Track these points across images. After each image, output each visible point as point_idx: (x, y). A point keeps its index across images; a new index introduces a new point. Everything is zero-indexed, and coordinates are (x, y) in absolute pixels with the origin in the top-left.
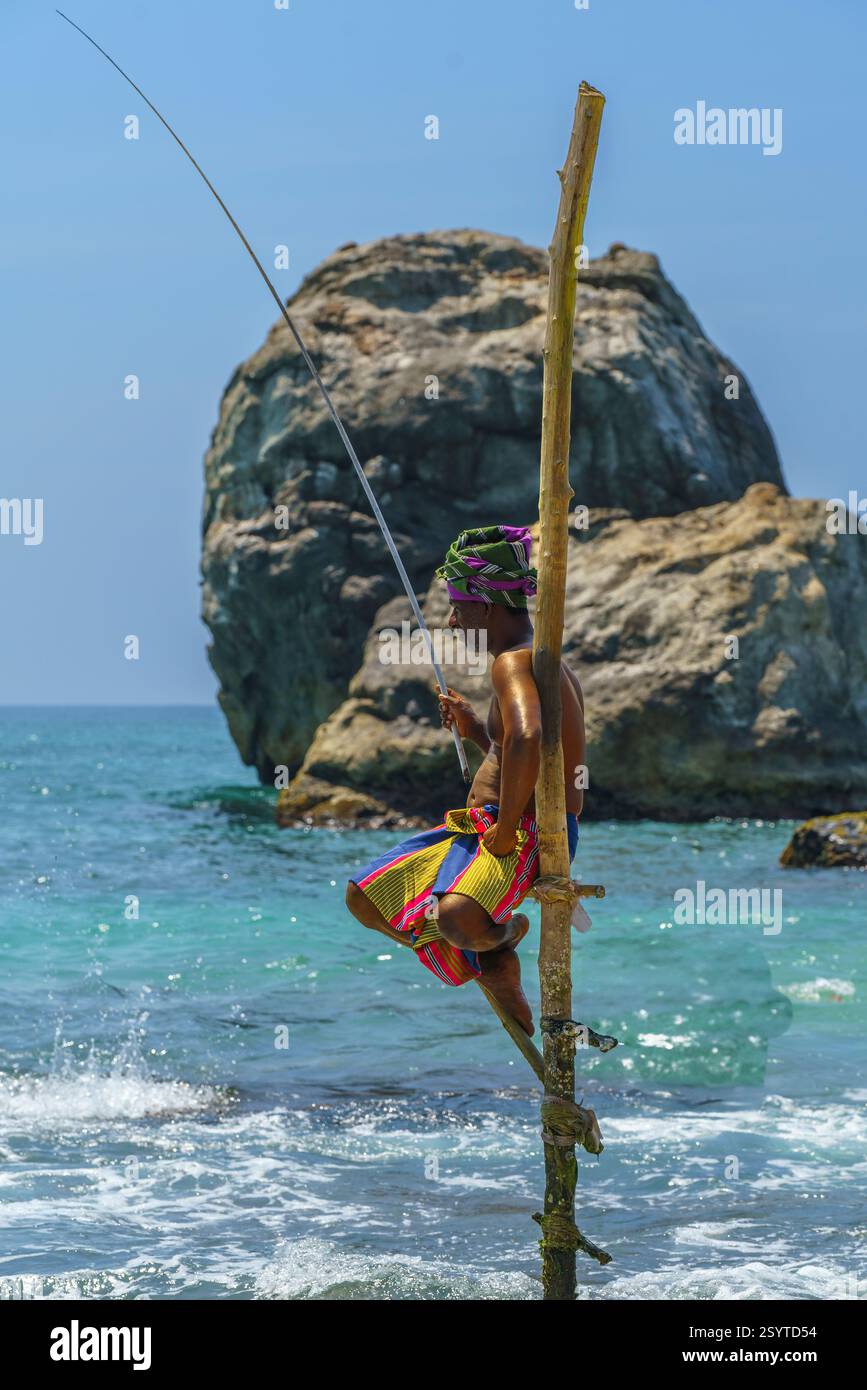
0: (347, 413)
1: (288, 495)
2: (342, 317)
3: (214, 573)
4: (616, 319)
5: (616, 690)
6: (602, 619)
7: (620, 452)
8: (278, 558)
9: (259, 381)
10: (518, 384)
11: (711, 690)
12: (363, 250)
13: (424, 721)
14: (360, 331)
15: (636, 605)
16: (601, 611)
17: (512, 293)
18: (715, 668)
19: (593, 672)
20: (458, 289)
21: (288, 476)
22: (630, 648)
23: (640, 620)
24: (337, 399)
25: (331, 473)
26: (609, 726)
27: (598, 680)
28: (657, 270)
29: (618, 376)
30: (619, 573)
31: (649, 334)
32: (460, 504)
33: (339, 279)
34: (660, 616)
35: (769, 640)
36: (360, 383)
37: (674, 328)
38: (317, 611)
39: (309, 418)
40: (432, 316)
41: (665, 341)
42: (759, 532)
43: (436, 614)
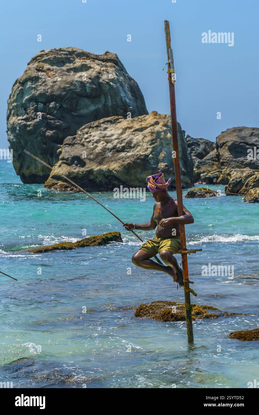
0: (45, 91)
1: (31, 111)
2: (43, 68)
3: (11, 129)
4: (110, 70)
5: (126, 159)
6: (120, 142)
7: (112, 101)
8: (29, 126)
9: (22, 83)
10: (88, 85)
11: (148, 159)
12: (46, 52)
13: (79, 165)
14: (48, 72)
15: (128, 139)
16: (120, 140)
17: (84, 63)
18: (149, 154)
19: (119, 155)
20: (70, 62)
21: (31, 106)
22: (128, 149)
23: (130, 142)
24: (43, 87)
25: (41, 106)
26: (125, 167)
27: (121, 156)
28: (117, 58)
29: (112, 83)
30: (123, 131)
31: (118, 73)
32: (73, 113)
33: (41, 59)
34: (135, 141)
35: (160, 147)
36: (48, 84)
37: (122, 72)
38: (39, 138)
39: (36, 92)
40: (65, 68)
41: (120, 75)
42: (155, 122)
43: (79, 140)
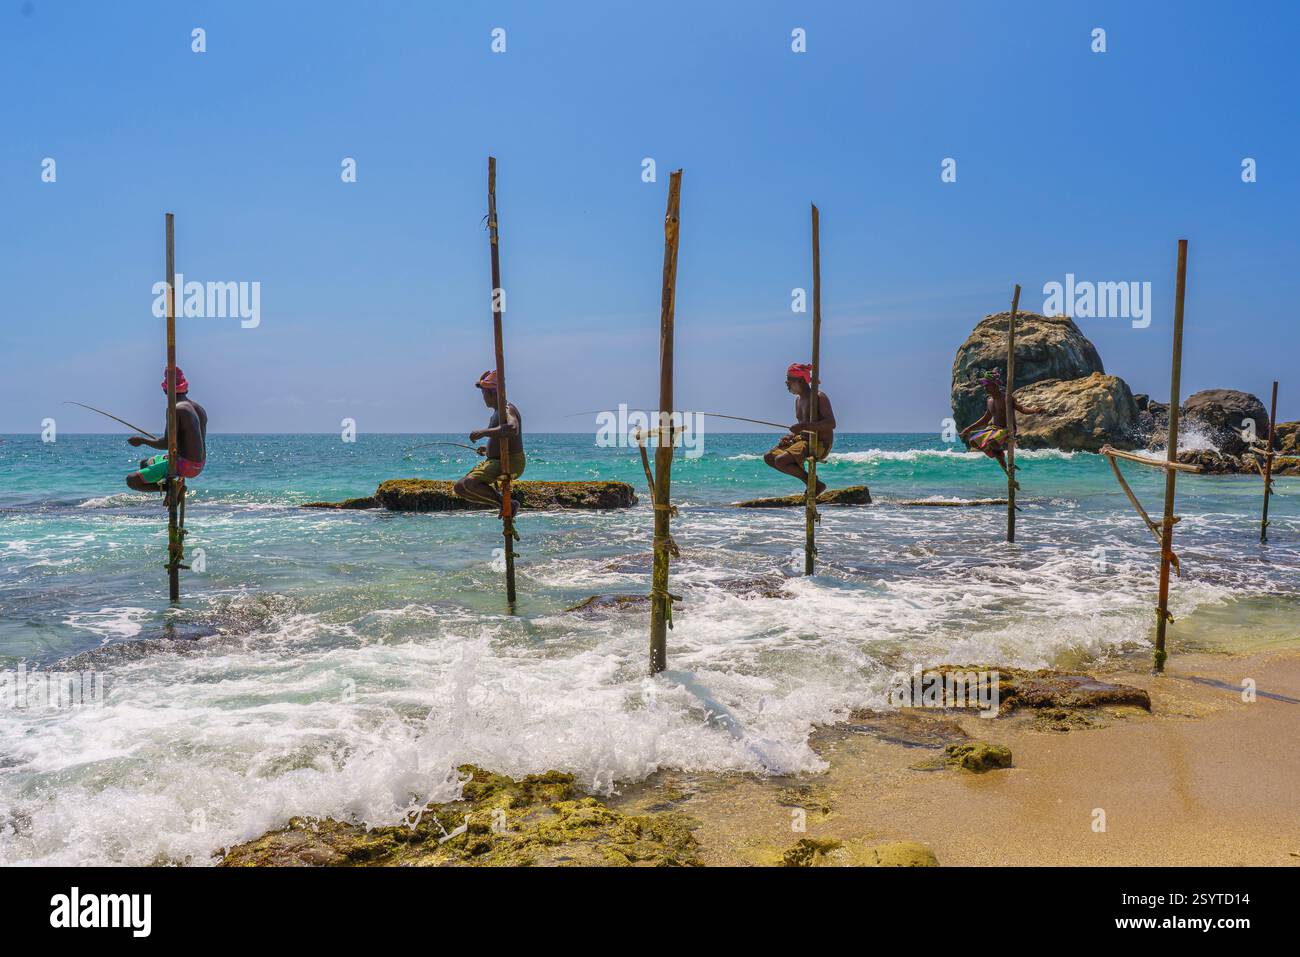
0: (988, 357)
2: (988, 333)
3: (955, 396)
4: (1059, 332)
5: (1057, 423)
6: (1054, 406)
7: (1060, 364)
8: (971, 392)
9: (966, 349)
10: (1033, 349)
11: (1082, 423)
12: (993, 317)
14: (992, 337)
15: (1062, 402)
16: (1054, 404)
17: (1032, 326)
18: (1083, 418)
19: (1051, 419)
20: (1017, 325)
21: (974, 372)
22: (1060, 413)
23: (1063, 406)
24: (986, 353)
27: (1052, 421)
28: (1070, 320)
29: (1060, 346)
30: (1058, 394)
31: (1067, 335)
33: (987, 324)
34: (1068, 405)
35: (1097, 411)
36: (992, 349)
37: (1074, 334)
39: (980, 358)
40: (1010, 332)
41: (1072, 337)
42: (1095, 384)
